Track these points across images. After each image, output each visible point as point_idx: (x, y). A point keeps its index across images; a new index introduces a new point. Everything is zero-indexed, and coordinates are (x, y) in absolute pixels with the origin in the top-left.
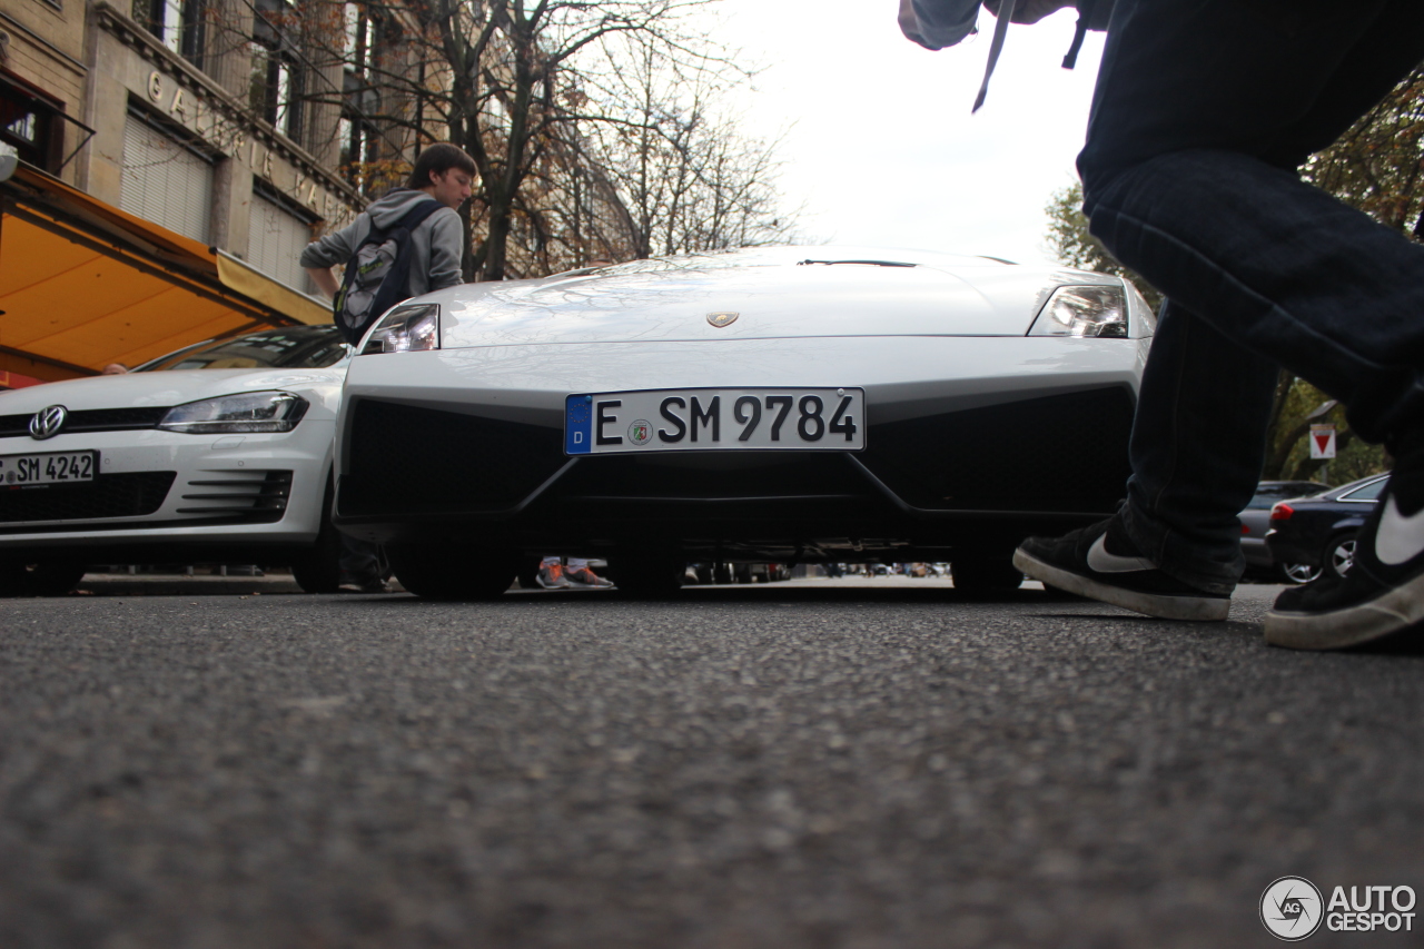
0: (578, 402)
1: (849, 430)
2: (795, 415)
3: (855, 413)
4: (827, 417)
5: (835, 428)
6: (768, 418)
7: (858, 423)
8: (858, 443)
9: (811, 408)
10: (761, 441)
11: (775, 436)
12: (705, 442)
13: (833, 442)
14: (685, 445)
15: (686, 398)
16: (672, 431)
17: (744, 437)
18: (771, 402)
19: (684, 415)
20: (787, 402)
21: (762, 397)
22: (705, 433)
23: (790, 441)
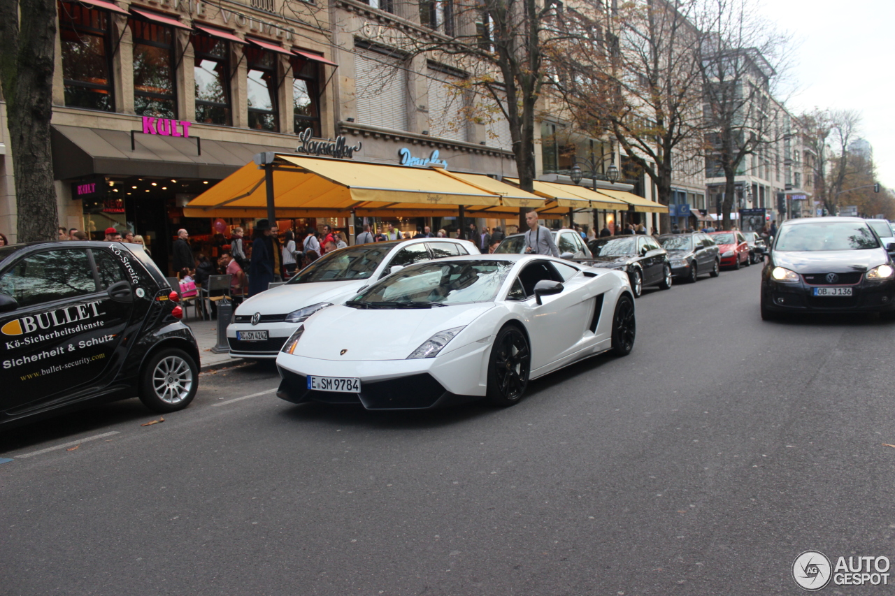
0: (309, 376)
1: (357, 388)
2: (346, 384)
3: (358, 384)
4: (352, 384)
5: (354, 387)
6: (341, 384)
7: (359, 386)
8: (359, 391)
9: (349, 382)
10: (339, 390)
11: (342, 389)
12: (329, 390)
13: (354, 391)
14: (326, 390)
15: (326, 378)
16: (324, 386)
17: (337, 389)
18: (341, 380)
19: (325, 383)
20: (344, 381)
21: (339, 379)
22: (329, 387)
23: (345, 390)
